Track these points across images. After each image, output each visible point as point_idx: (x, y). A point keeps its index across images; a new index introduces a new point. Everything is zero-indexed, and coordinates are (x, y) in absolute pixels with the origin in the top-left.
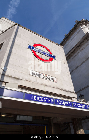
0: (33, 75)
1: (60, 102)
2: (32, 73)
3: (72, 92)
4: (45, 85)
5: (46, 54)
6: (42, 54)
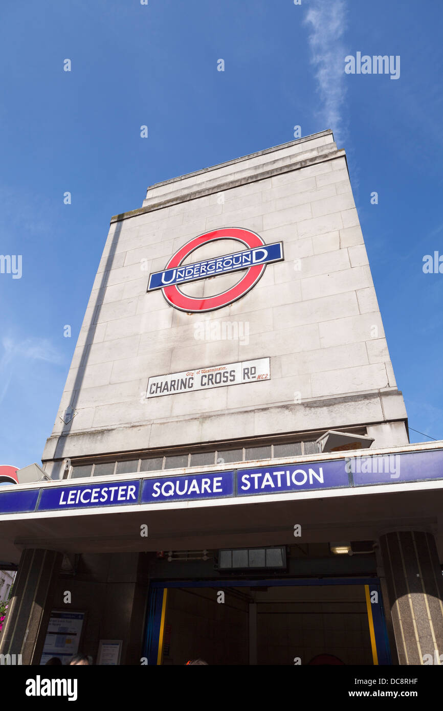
0: (159, 394)
1: (168, 489)
2: (154, 388)
3: (367, 397)
4: (205, 418)
5: (228, 263)
6: (210, 277)
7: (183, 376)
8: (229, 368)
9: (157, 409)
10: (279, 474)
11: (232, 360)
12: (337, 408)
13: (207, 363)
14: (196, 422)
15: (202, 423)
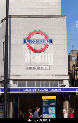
0: (29, 69)
2: (28, 68)
3: (64, 75)
4: (39, 75)
5: (41, 41)
6: (37, 44)
7: (34, 66)
8: (42, 66)
9: (29, 72)
10: (55, 89)
11: (43, 65)
12: (60, 76)
13: (38, 65)
14: (37, 76)
15: (38, 76)
